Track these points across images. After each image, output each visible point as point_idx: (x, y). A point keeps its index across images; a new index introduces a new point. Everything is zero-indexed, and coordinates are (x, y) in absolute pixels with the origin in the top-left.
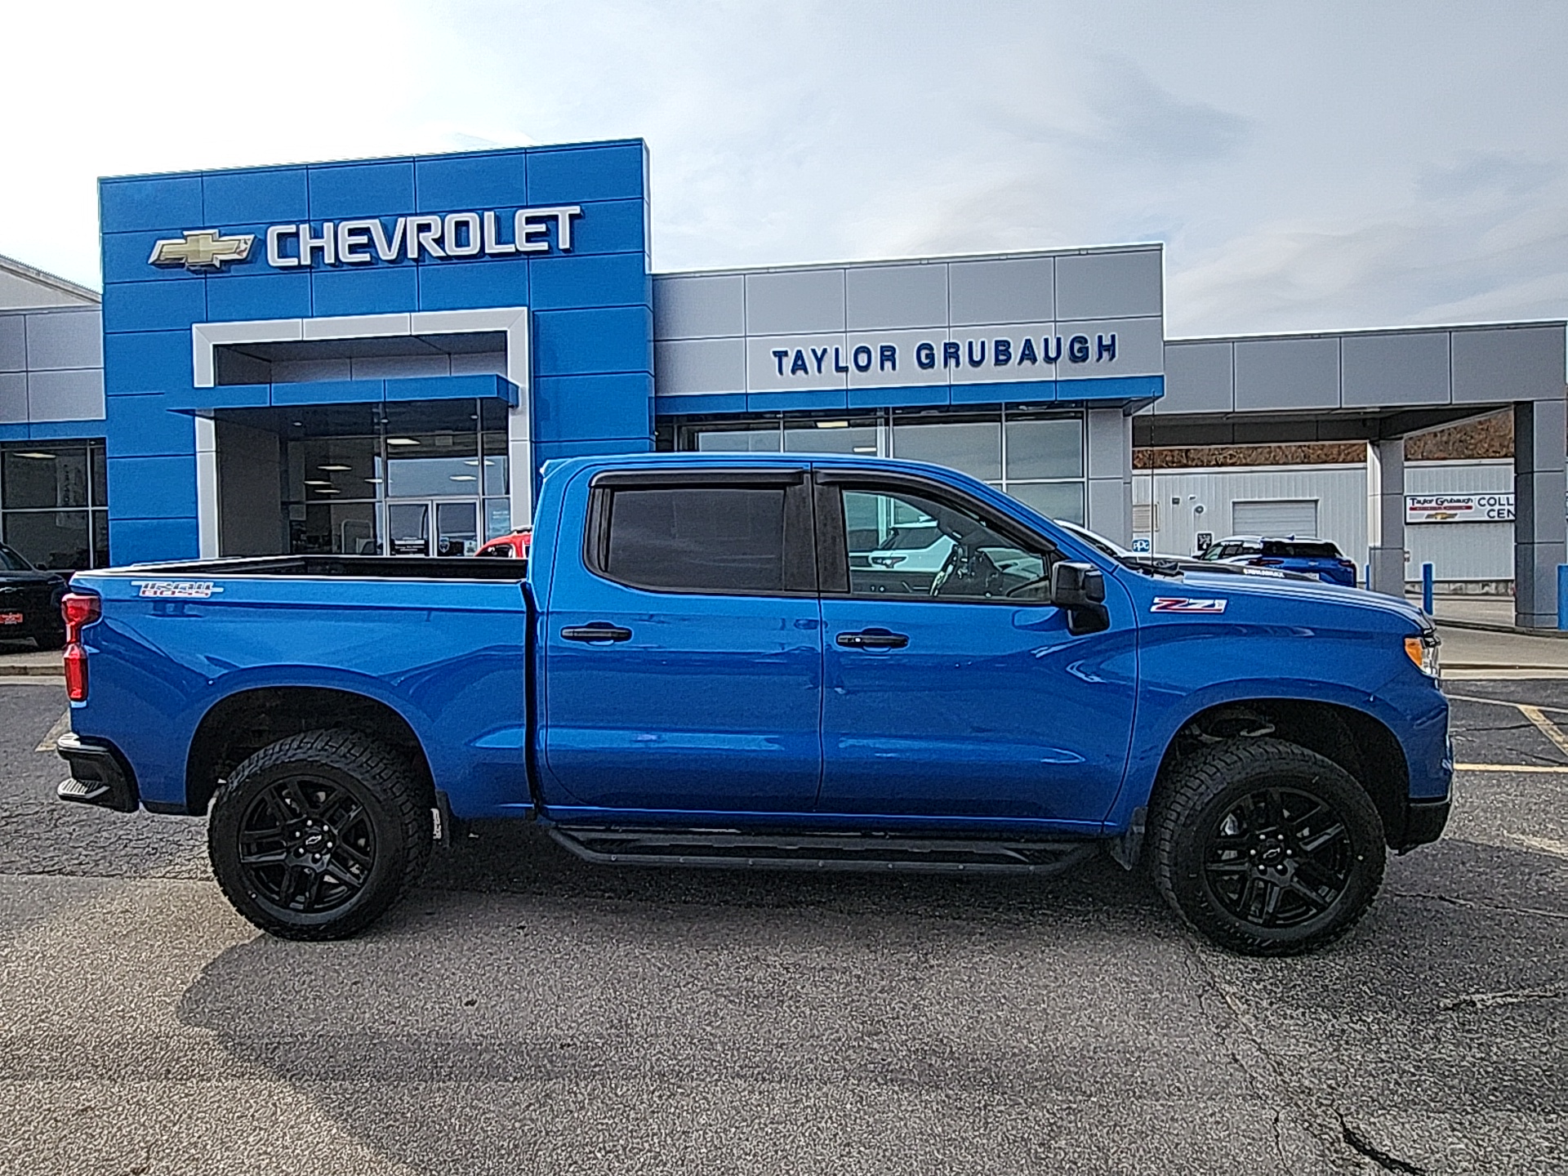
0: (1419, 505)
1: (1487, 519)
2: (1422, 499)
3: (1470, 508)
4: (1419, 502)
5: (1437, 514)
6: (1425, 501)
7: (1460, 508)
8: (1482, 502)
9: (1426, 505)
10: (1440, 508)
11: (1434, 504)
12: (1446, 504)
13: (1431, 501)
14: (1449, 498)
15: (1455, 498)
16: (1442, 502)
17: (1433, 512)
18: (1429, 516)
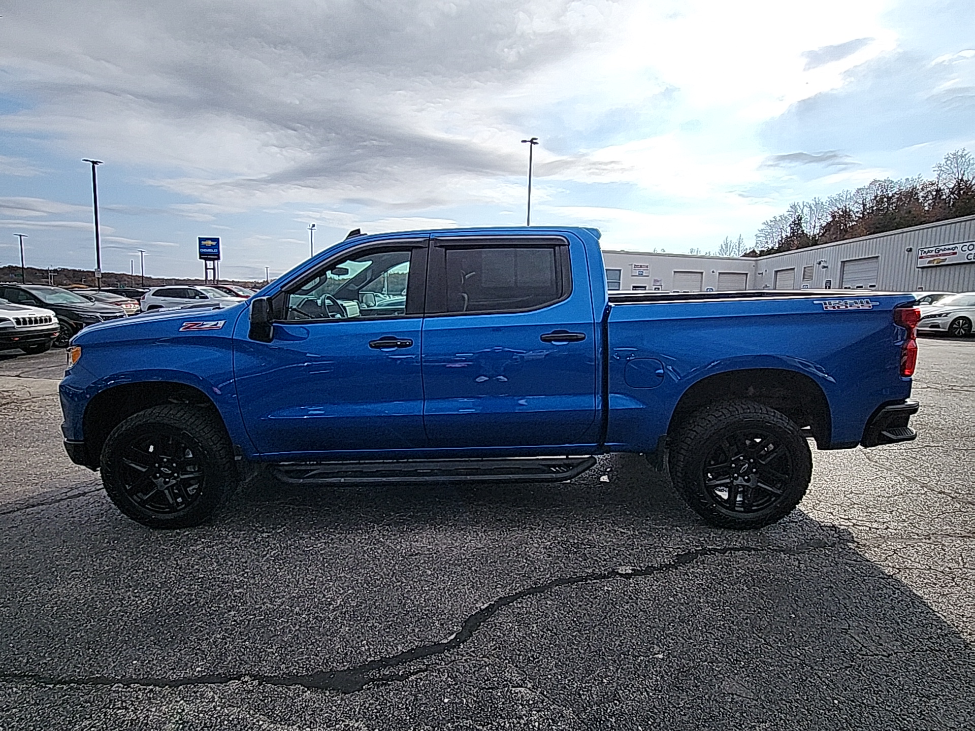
0: (925, 255)
1: (967, 261)
2: (926, 250)
3: (955, 253)
4: (925, 252)
5: (934, 260)
6: (929, 251)
7: (949, 254)
8: (964, 249)
9: (929, 254)
10: (937, 256)
11: (933, 253)
12: (941, 252)
13: (932, 251)
14: (943, 248)
15: (947, 247)
16: (939, 251)
17: (932, 259)
18: (929, 262)
